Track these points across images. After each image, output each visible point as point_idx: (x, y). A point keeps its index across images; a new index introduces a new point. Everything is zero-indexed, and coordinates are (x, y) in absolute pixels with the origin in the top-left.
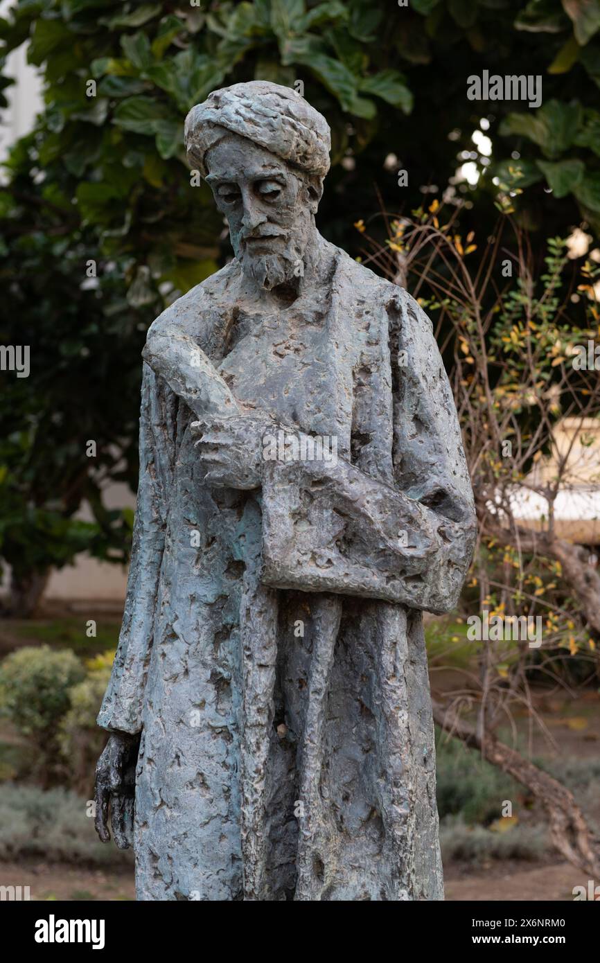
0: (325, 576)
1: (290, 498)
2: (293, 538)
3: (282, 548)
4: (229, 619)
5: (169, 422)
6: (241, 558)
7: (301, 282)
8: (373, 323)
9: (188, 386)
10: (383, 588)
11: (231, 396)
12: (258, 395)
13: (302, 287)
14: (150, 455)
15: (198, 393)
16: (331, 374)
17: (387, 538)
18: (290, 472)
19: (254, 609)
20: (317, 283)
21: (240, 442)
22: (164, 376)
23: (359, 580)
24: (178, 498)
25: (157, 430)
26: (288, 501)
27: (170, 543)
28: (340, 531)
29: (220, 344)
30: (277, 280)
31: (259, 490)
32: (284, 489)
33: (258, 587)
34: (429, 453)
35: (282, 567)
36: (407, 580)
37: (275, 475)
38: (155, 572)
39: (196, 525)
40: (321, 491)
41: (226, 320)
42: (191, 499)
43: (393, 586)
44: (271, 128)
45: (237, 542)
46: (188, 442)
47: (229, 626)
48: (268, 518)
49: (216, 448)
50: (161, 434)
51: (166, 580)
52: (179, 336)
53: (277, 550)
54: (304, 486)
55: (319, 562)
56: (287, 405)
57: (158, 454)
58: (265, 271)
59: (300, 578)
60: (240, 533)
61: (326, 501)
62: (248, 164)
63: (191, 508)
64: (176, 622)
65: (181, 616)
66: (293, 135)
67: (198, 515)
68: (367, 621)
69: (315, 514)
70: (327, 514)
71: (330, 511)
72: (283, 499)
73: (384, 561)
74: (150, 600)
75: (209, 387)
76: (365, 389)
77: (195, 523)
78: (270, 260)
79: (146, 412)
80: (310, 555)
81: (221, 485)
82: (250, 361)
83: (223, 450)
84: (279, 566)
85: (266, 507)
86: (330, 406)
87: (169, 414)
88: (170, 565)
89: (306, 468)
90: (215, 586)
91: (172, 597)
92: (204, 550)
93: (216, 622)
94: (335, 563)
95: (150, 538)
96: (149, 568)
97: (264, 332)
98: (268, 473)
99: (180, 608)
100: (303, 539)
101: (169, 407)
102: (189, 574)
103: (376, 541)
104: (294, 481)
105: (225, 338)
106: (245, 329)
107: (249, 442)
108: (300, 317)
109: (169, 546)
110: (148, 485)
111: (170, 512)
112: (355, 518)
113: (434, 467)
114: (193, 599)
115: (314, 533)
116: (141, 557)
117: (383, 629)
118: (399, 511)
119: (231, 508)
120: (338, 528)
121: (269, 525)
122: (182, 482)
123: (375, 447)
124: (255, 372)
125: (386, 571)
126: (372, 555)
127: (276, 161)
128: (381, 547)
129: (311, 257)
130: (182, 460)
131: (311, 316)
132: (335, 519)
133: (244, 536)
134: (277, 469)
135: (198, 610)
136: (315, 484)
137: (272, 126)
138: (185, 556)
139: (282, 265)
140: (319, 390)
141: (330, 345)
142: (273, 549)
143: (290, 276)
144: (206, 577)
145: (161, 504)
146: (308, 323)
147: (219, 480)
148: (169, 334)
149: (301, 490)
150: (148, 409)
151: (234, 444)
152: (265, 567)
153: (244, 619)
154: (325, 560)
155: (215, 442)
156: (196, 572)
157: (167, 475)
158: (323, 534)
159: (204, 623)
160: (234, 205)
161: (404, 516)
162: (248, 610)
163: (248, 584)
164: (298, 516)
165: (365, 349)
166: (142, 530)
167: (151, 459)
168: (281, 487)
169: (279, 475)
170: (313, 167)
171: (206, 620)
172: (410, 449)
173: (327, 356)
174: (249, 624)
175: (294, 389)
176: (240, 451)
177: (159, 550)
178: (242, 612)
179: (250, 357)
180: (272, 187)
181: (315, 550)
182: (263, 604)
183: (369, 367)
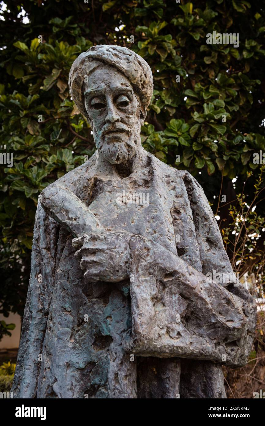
0: (178, 345)
1: (150, 286)
2: (154, 316)
3: (148, 324)
4: (97, 380)
5: (52, 246)
6: (108, 334)
7: (134, 165)
8: (176, 186)
9: (70, 216)
10: (214, 352)
11: (99, 222)
12: (114, 224)
13: (134, 167)
14: (38, 268)
15: (77, 220)
16: (160, 210)
17: (217, 314)
18: (150, 267)
19: (122, 374)
20: (142, 166)
21: (113, 247)
22: (54, 211)
23: (199, 347)
24: (58, 294)
25: (44, 252)
26: (149, 289)
27: (51, 325)
28: (184, 311)
29: (86, 197)
30: (124, 158)
31: (127, 281)
32: (146, 280)
33: (124, 355)
34: (220, 260)
35: (149, 339)
36: (227, 345)
37: (140, 270)
38: (39, 346)
39: (70, 312)
40: (171, 281)
41: (91, 183)
42: (67, 294)
43: (219, 350)
44: (127, 61)
45: (105, 322)
46: (66, 256)
47: (96, 386)
48: (137, 301)
49: (94, 252)
50: (46, 254)
51: (47, 352)
52: (64, 187)
53: (144, 326)
54: (159, 277)
55: (172, 334)
56: (134, 229)
57: (44, 267)
58: (117, 151)
59: (161, 348)
60: (107, 315)
61: (175, 289)
62: (113, 81)
63: (67, 300)
64: (56, 384)
65: (59, 379)
66: (139, 68)
67: (72, 305)
68: (197, 377)
69: (167, 298)
70: (175, 298)
71: (178, 296)
72: (146, 287)
73: (214, 332)
74: (35, 367)
75: (85, 216)
76: (178, 222)
77: (69, 310)
78: (120, 145)
79: (36, 242)
80: (165, 330)
81: (97, 279)
82: (106, 206)
83: (100, 253)
84: (146, 339)
85: (134, 293)
86: (162, 229)
87: (52, 241)
88: (51, 341)
89: (161, 264)
90: (85, 355)
91: (52, 365)
92: (76, 329)
93: (85, 383)
94: (182, 334)
95: (36, 322)
96: (35, 343)
97: (114, 190)
98: (134, 268)
99: (58, 372)
100: (161, 318)
101: (52, 237)
102: (66, 347)
103: (209, 317)
104: (153, 274)
105: (89, 194)
106: (101, 190)
107: (120, 246)
108: (134, 183)
109: (50, 328)
110: (36, 287)
111: (52, 304)
112: (195, 300)
113: (225, 269)
114: (68, 365)
115: (167, 312)
116: (30, 336)
117: (212, 383)
118: (220, 295)
119: (98, 297)
120: (183, 308)
121: (138, 307)
122: (61, 283)
123: (190, 256)
124: (111, 211)
125: (215, 339)
126: (205, 327)
127: (128, 84)
128: (213, 321)
129: (138, 151)
130: (61, 268)
131: (141, 182)
132: (181, 302)
133: (110, 317)
134: (141, 265)
135: (72, 374)
136: (167, 275)
137: (128, 60)
138: (62, 334)
139: (127, 149)
140: (154, 220)
141: (156, 195)
142: (141, 325)
143: (131, 156)
144: (78, 348)
145: (45, 299)
146: (139, 186)
147: (96, 275)
148: (57, 186)
149: (157, 280)
150: (38, 240)
151: (108, 249)
152: (136, 340)
153: (113, 382)
154: (176, 333)
155: (94, 248)
156: (70, 345)
157: (50, 279)
158: (173, 313)
159: (76, 383)
160: (100, 112)
161: (224, 299)
162: (116, 375)
163: (116, 353)
164: (156, 300)
165: (175, 199)
166: (31, 317)
167: (38, 271)
168: (143, 279)
169: (142, 270)
170: (146, 94)
171: (78, 381)
172: (208, 258)
173: (156, 201)
174: (117, 386)
175: (138, 220)
176: (113, 253)
177: (42, 331)
178: (111, 376)
179: (106, 204)
180: (125, 98)
181: (169, 325)
182: (128, 369)
183: (179, 209)
